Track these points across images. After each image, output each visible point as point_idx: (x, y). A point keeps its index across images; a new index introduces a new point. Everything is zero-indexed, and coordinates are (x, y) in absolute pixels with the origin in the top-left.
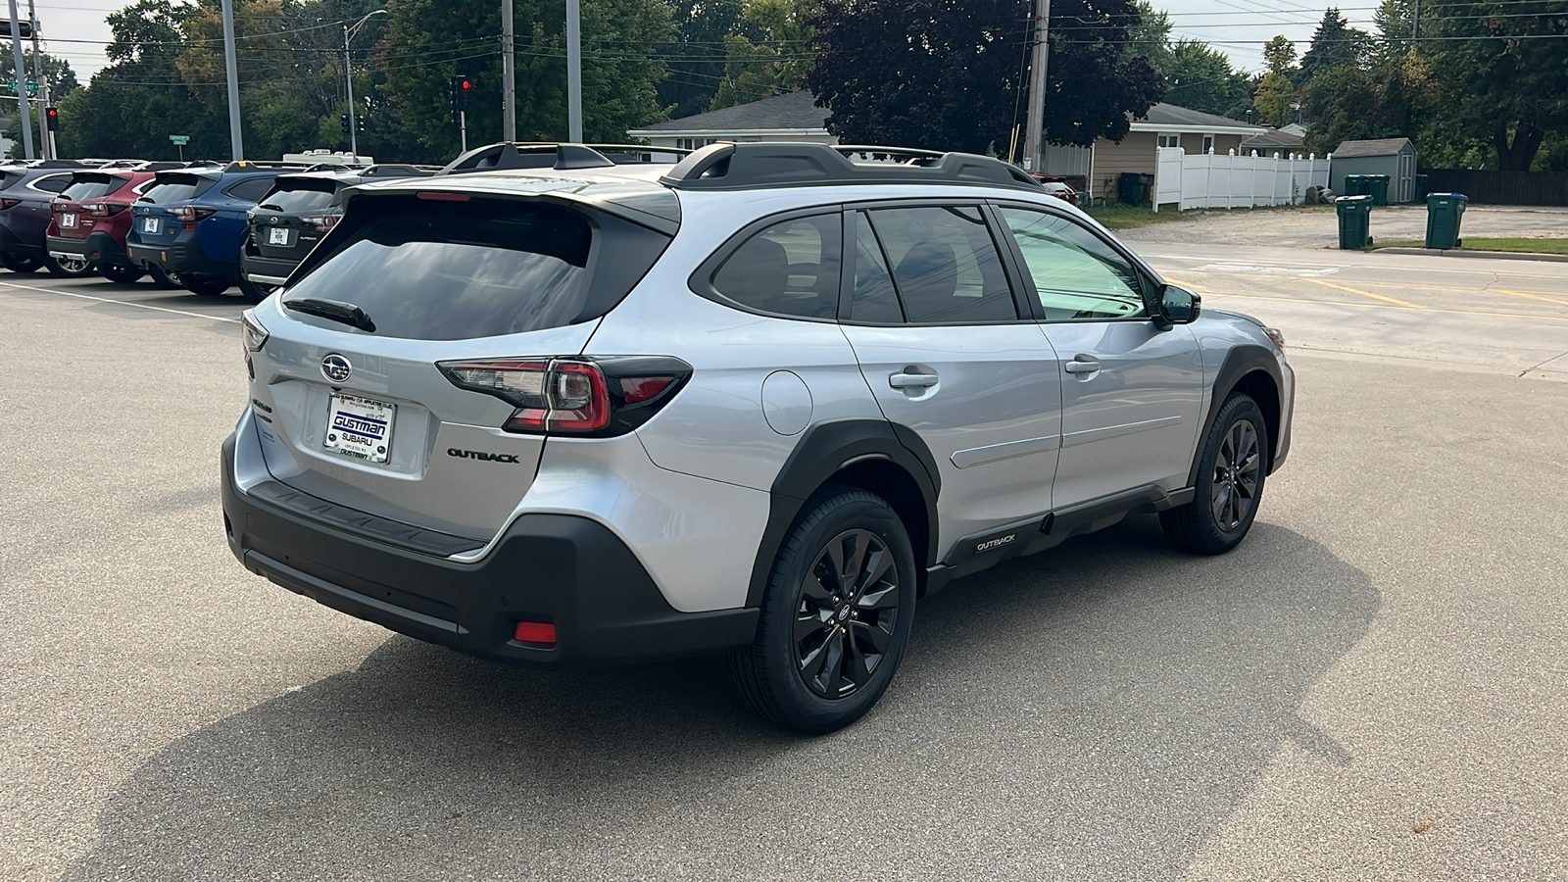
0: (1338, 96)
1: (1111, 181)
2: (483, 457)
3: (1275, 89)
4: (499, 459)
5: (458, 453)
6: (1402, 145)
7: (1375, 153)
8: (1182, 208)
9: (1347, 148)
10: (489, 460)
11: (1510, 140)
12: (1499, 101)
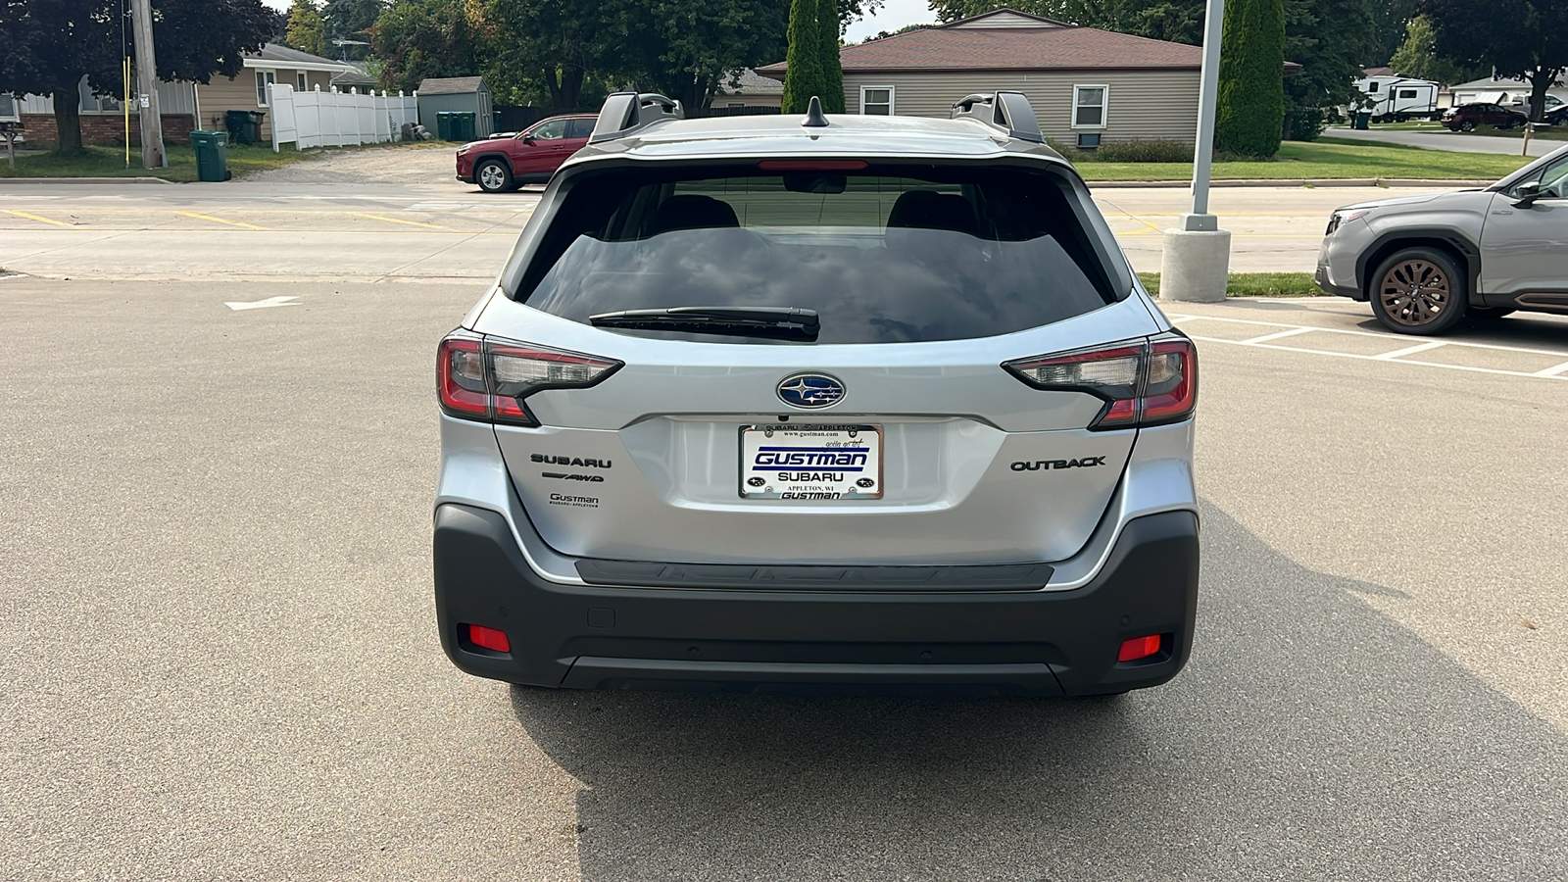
0: (408, 35)
1: (218, 119)
2: (1060, 465)
3: (306, 25)
4: (1081, 464)
5: (1026, 466)
6: (478, 83)
7: (456, 91)
8: (301, 146)
9: (429, 85)
10: (1069, 467)
11: (559, 77)
12: (549, 43)
